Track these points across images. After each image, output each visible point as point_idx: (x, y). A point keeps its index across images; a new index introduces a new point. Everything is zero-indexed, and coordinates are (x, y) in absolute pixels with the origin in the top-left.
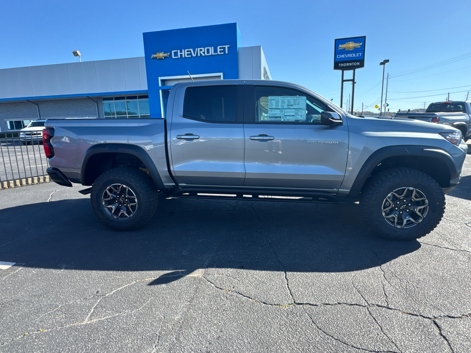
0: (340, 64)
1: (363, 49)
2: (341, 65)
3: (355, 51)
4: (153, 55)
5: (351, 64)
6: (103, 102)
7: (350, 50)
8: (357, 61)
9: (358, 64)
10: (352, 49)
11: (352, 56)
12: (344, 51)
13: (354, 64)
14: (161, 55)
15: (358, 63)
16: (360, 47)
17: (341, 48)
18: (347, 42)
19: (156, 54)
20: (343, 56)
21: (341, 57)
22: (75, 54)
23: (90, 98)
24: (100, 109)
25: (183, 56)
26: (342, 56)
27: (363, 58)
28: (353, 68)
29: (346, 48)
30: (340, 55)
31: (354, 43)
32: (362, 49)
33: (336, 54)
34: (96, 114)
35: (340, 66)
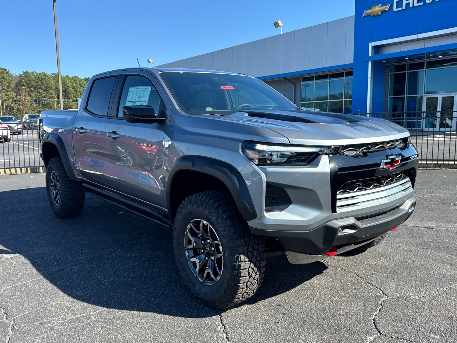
4: (365, 11)
6: (302, 84)
14: (377, 9)
19: (370, 8)
22: (276, 25)
23: (287, 79)
24: (297, 93)
25: (411, 6)
34: (292, 100)
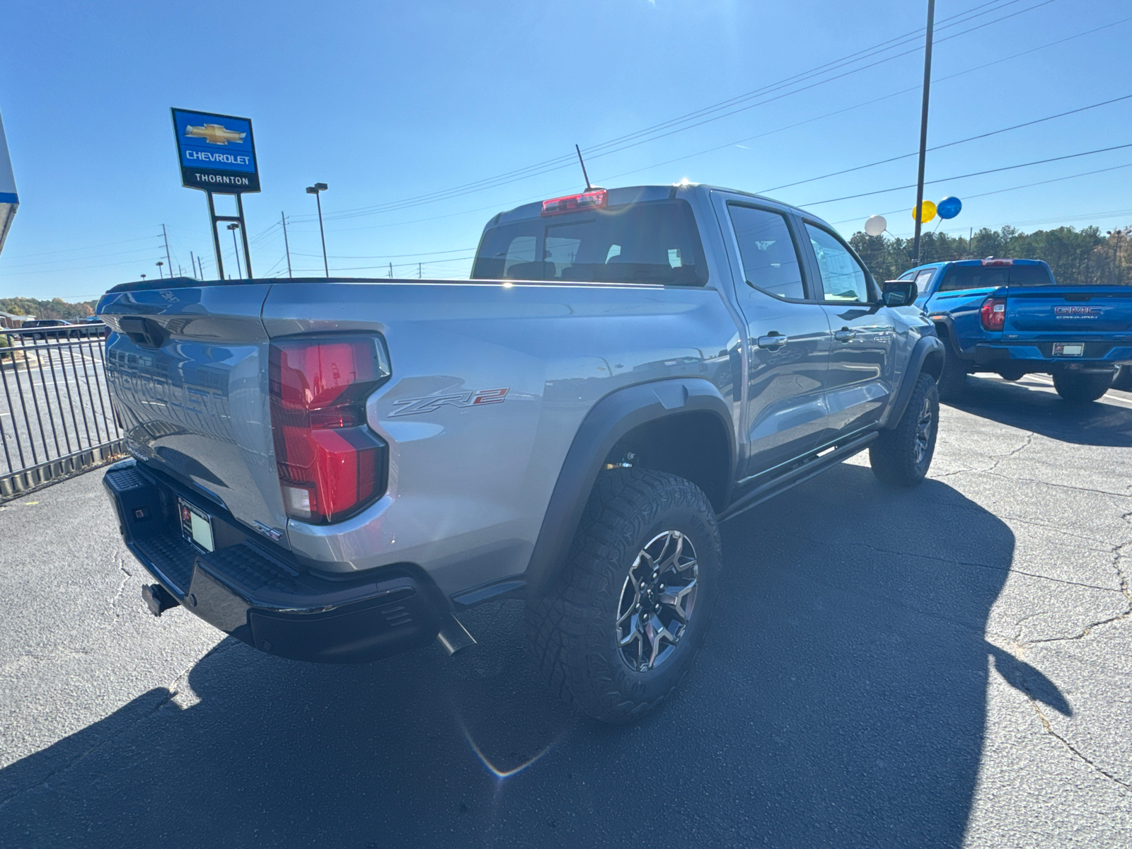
0: (198, 175)
1: (251, 150)
2: (200, 177)
3: (230, 148)
5: (226, 180)
7: (218, 143)
8: (241, 175)
9: (246, 181)
10: (224, 142)
11: (225, 160)
12: (201, 144)
13: (234, 180)
15: (243, 179)
16: (241, 142)
17: (192, 133)
18: (206, 123)
20: (202, 156)
21: (198, 157)
26: (199, 155)
27: (253, 170)
28: (236, 190)
29: (208, 137)
30: (194, 153)
31: (224, 130)
32: (248, 148)
33: (182, 147)
35: (198, 179)
